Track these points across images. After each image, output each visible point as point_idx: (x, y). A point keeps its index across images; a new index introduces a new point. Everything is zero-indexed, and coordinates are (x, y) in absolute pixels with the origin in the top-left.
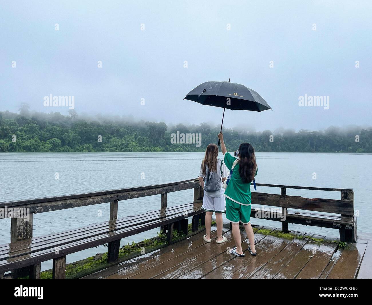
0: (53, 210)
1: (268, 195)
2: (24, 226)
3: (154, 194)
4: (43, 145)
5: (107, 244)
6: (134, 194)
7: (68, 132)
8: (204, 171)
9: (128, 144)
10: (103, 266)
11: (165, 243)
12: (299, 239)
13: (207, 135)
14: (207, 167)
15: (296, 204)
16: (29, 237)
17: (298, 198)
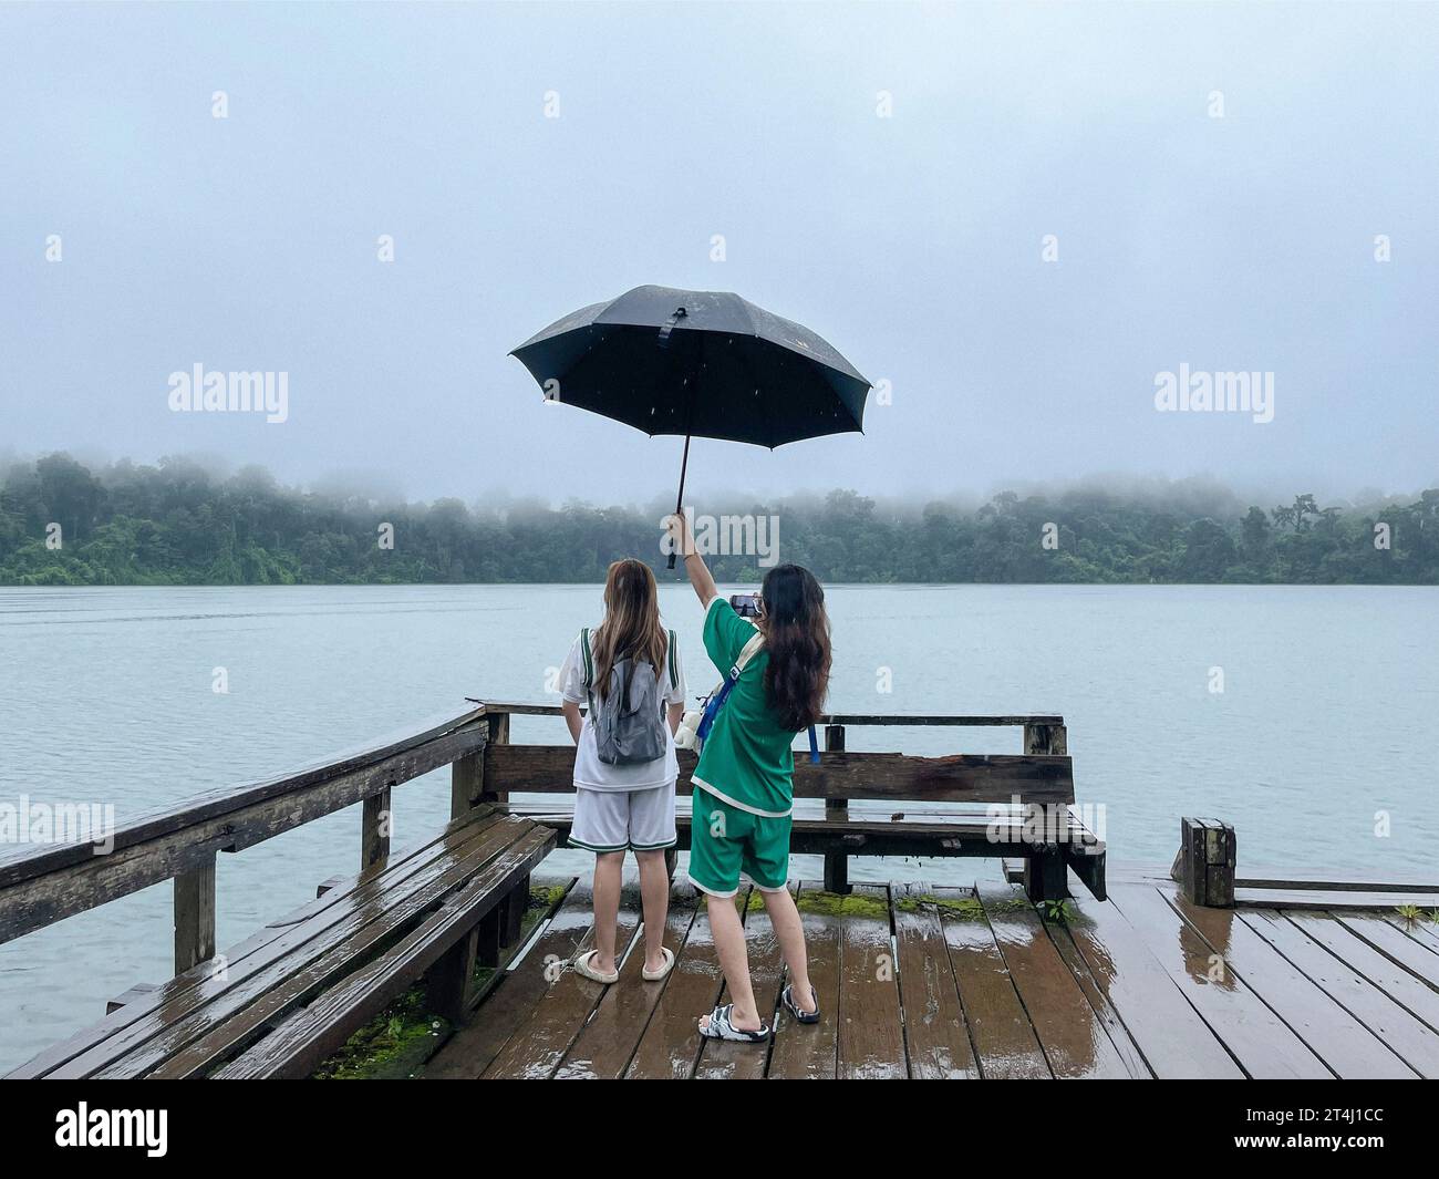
6: (288, 808)
11: (435, 1025)
12: (910, 912)
13: (194, 513)
15: (888, 780)
17: (891, 760)
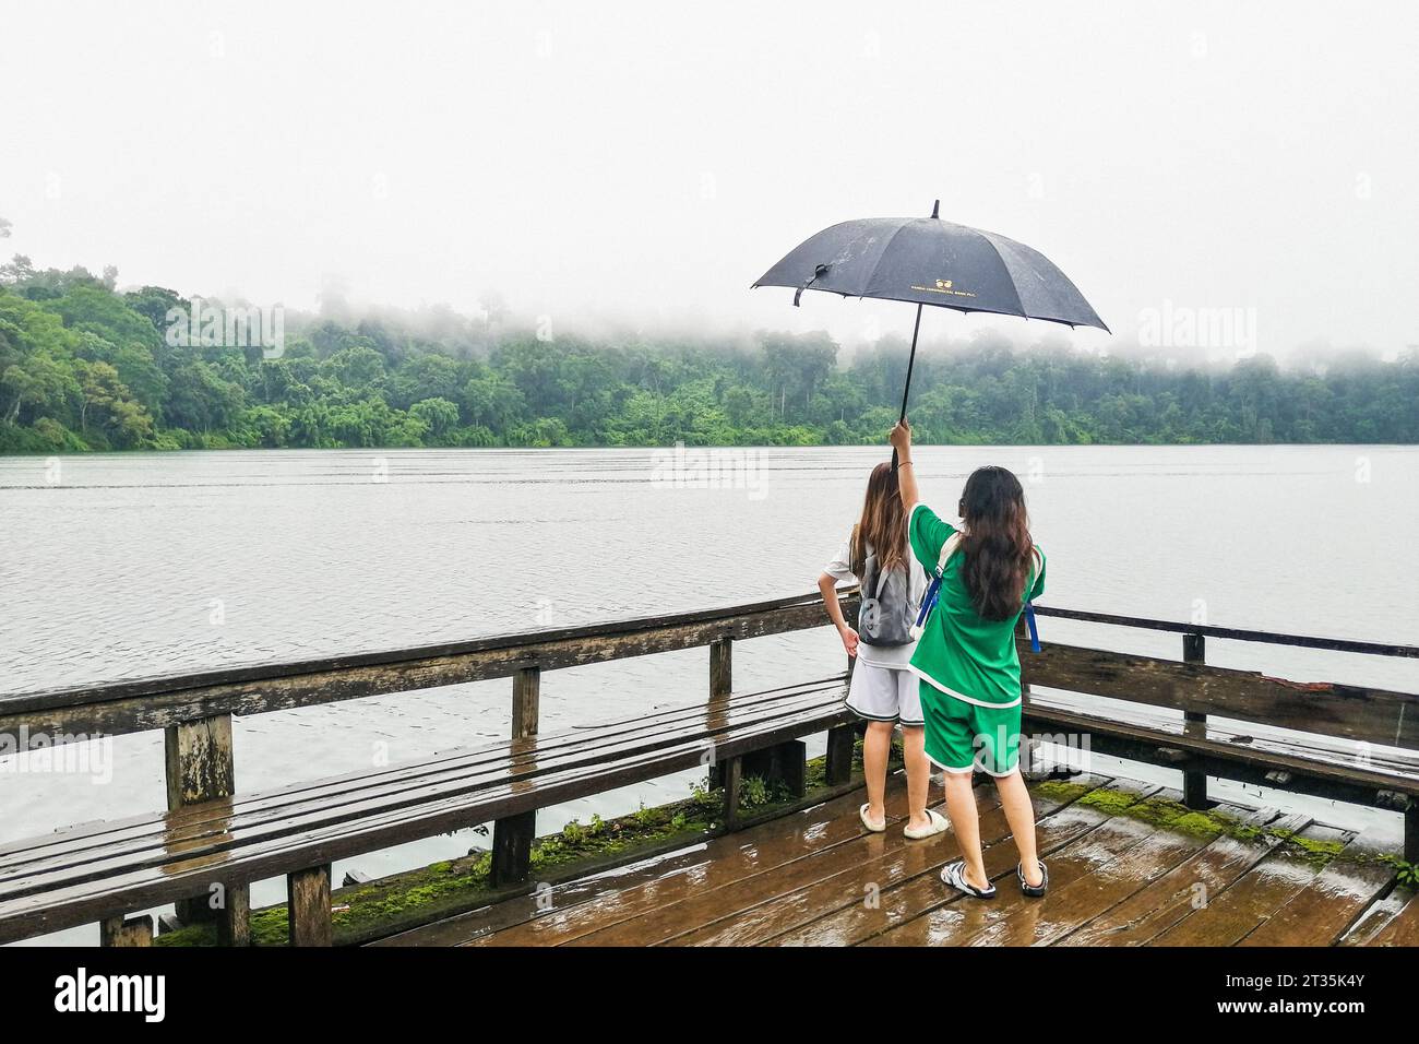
0: (299, 704)
1: (1130, 660)
2: (205, 757)
3: (677, 645)
4: (397, 423)
5: (490, 825)
6: (598, 646)
7: (479, 376)
8: (857, 567)
9: (690, 416)
10: (472, 898)
11: (712, 826)
12: (1240, 840)
13: (1000, 380)
14: (869, 551)
15: (1242, 699)
16: (221, 793)
17: (1249, 680)
